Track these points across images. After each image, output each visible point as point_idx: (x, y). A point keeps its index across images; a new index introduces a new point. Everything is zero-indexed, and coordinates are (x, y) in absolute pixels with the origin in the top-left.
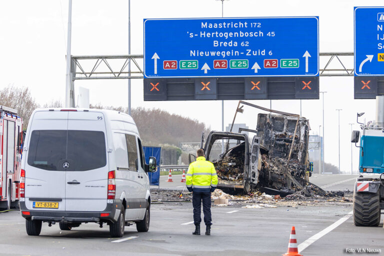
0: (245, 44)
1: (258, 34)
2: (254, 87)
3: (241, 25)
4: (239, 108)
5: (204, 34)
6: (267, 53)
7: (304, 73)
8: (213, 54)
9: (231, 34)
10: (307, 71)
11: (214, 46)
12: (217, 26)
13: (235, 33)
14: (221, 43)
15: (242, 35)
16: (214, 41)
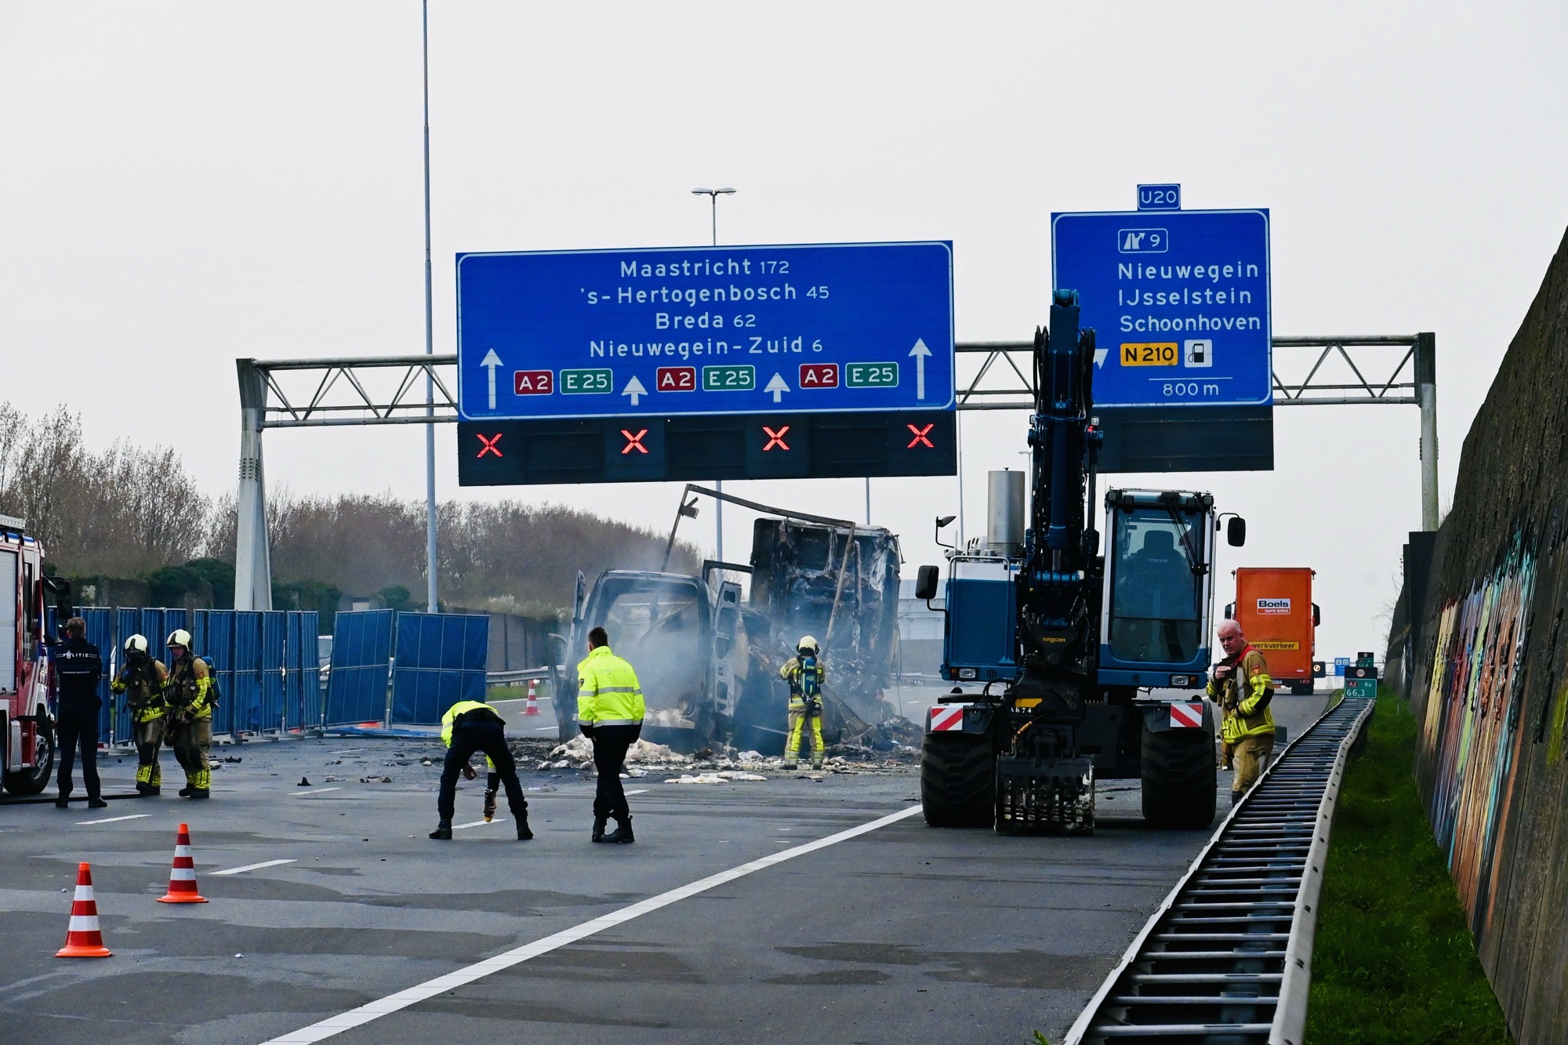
0: (745, 320)
1: (782, 293)
2: (772, 442)
3: (733, 267)
4: (686, 504)
5: (629, 294)
6: (807, 345)
7: (914, 401)
8: (654, 349)
9: (704, 294)
10: (921, 395)
11: (658, 327)
12: (664, 270)
13: (716, 291)
14: (677, 319)
15: (735, 294)
16: (658, 315)
